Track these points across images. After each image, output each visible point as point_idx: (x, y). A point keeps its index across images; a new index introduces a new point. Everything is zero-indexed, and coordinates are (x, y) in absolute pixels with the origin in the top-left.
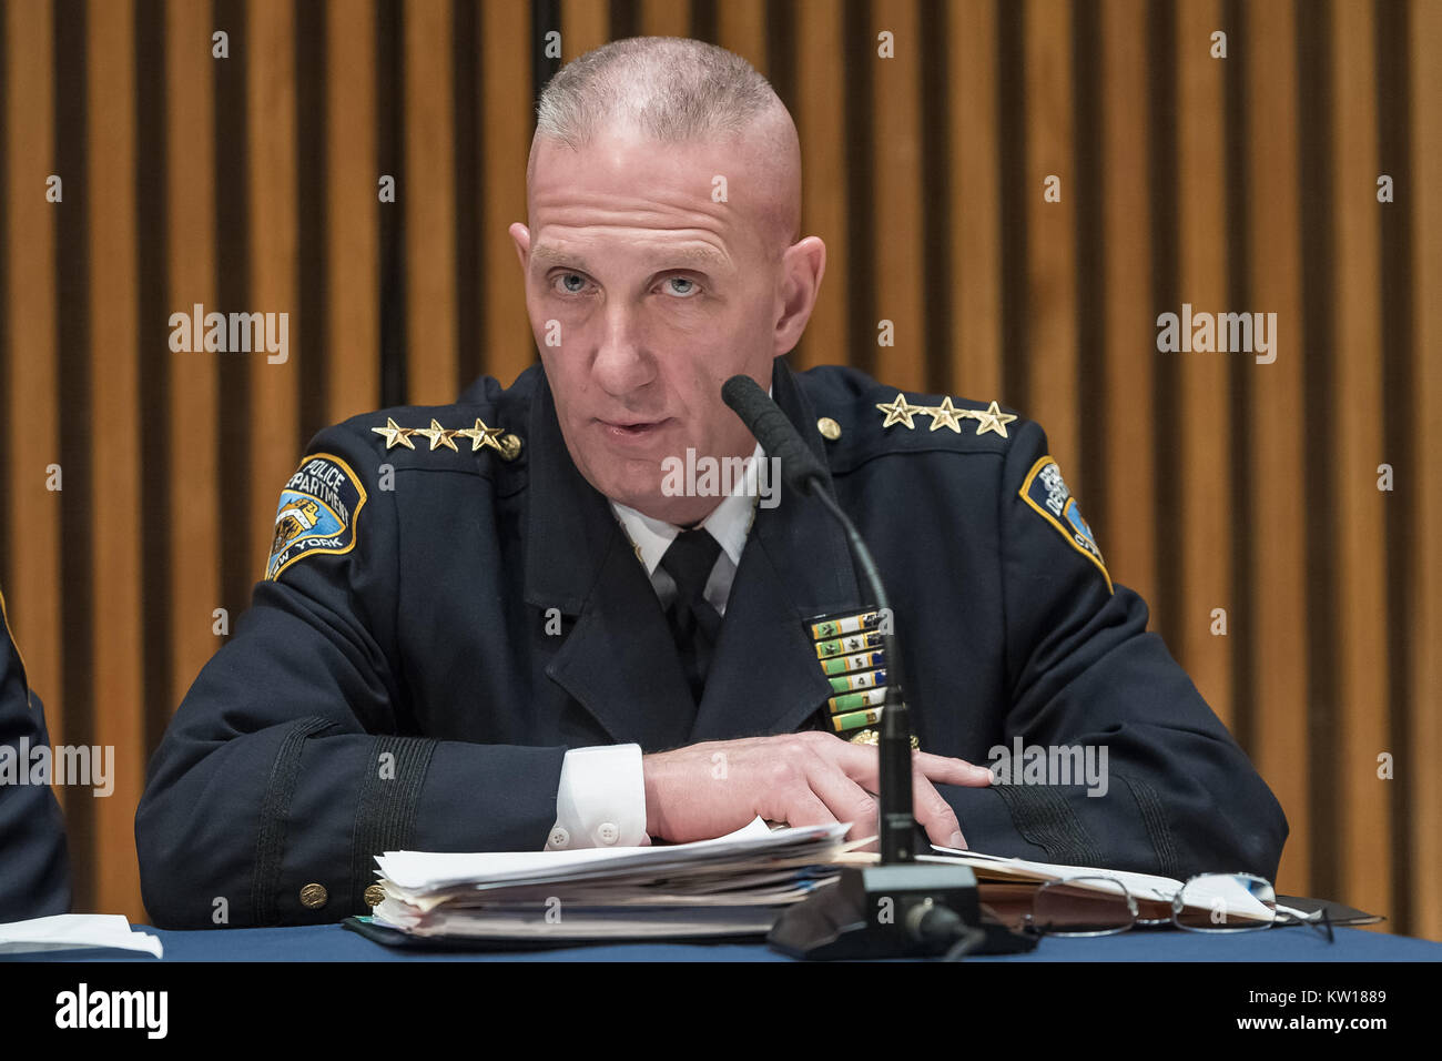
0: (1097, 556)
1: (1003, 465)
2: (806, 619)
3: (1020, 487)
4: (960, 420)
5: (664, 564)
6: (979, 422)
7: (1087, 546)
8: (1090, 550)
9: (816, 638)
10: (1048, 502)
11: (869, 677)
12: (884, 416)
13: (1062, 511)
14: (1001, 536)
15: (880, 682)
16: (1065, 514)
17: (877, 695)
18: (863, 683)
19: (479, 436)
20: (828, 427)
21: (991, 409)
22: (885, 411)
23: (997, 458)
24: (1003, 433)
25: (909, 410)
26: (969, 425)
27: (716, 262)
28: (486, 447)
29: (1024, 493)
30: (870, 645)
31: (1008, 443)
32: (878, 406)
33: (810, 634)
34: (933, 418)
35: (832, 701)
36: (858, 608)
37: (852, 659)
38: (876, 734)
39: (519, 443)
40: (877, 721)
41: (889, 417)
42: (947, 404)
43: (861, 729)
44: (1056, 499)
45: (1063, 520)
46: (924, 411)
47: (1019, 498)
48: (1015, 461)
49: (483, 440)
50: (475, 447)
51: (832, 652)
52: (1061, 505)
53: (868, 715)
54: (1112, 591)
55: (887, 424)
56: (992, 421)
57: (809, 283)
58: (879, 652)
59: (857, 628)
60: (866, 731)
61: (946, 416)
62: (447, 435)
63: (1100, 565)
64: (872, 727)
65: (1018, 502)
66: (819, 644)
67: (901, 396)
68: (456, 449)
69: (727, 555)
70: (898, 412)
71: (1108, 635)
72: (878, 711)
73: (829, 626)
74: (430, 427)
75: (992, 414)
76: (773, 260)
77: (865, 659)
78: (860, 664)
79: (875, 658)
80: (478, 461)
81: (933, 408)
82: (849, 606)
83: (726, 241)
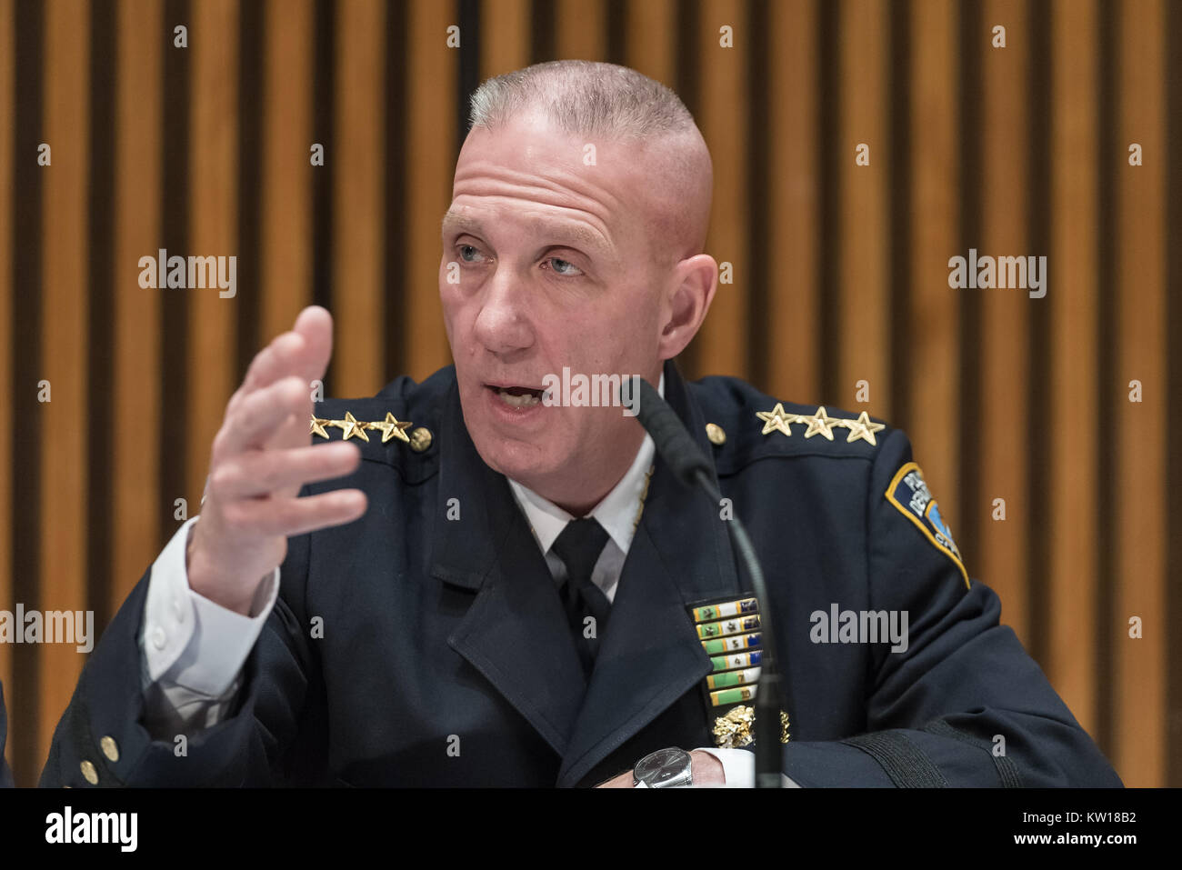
0: (955, 554)
1: (871, 470)
2: (687, 604)
3: (886, 489)
4: (833, 429)
5: (555, 547)
6: (850, 430)
7: (946, 544)
8: (949, 548)
9: (697, 621)
10: (912, 503)
11: (744, 658)
12: (763, 423)
13: (924, 512)
14: (868, 533)
15: (754, 662)
16: (927, 514)
17: (751, 674)
18: (739, 663)
19: (389, 428)
20: (714, 433)
21: (860, 419)
22: (764, 418)
23: (866, 463)
24: (872, 441)
25: (787, 419)
26: (841, 433)
27: (598, 245)
28: (395, 440)
29: (890, 494)
30: (746, 628)
31: (877, 450)
32: (758, 414)
33: (692, 617)
34: (808, 426)
35: (710, 679)
36: (736, 594)
37: (729, 641)
38: (750, 710)
39: (430, 437)
40: (750, 698)
41: (767, 424)
42: (821, 415)
43: (735, 705)
44: (919, 501)
45: (924, 520)
46: (800, 419)
47: (885, 499)
48: (883, 465)
49: (392, 432)
50: (385, 439)
51: (711, 634)
52: (923, 507)
53: (743, 692)
54: (969, 587)
55: (766, 430)
56: (863, 430)
57: (699, 300)
58: (753, 636)
59: (735, 613)
60: (741, 706)
61: (821, 425)
62: (359, 427)
63: (958, 561)
64: (747, 703)
65: (885, 502)
66: (699, 626)
67: (779, 406)
68: (367, 439)
69: (614, 543)
70: (777, 421)
71: (965, 627)
72: (752, 689)
73: (709, 610)
74: (344, 419)
75: (862, 423)
76: (662, 266)
77: (742, 641)
78: (737, 645)
79: (751, 641)
80: (388, 451)
81: (808, 417)
82: (728, 593)
83: (611, 230)
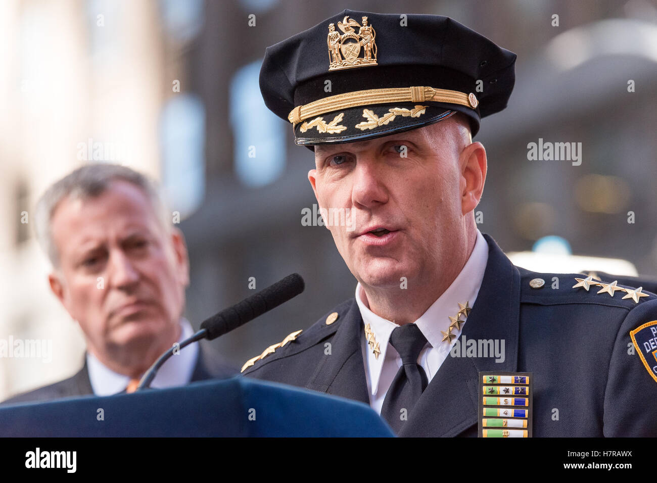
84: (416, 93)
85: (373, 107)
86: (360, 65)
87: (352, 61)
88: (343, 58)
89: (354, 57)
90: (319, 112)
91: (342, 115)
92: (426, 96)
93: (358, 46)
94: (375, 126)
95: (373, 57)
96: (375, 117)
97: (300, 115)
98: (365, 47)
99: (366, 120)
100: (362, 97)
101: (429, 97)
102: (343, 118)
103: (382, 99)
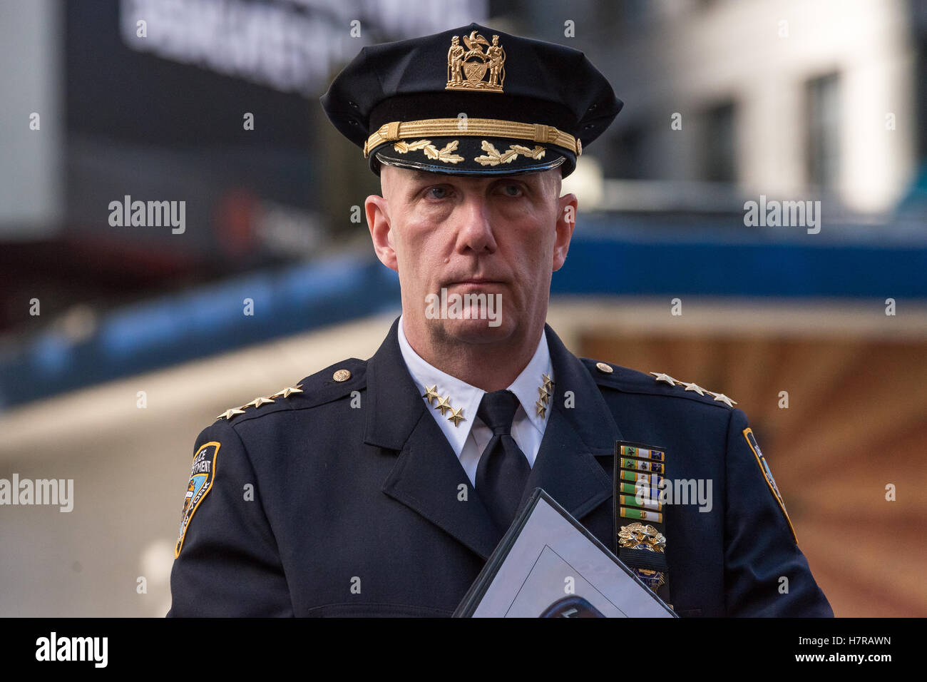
84: (541, 132)
85: (495, 141)
86: (483, 89)
87: (474, 83)
88: (465, 78)
89: (477, 79)
90: (427, 133)
91: (456, 143)
92: (550, 137)
93: (484, 67)
94: (497, 163)
95: (499, 83)
96: (496, 153)
97: (399, 132)
98: (492, 70)
99: (485, 153)
100: (482, 127)
101: (551, 139)
102: (458, 146)
103: (504, 133)
